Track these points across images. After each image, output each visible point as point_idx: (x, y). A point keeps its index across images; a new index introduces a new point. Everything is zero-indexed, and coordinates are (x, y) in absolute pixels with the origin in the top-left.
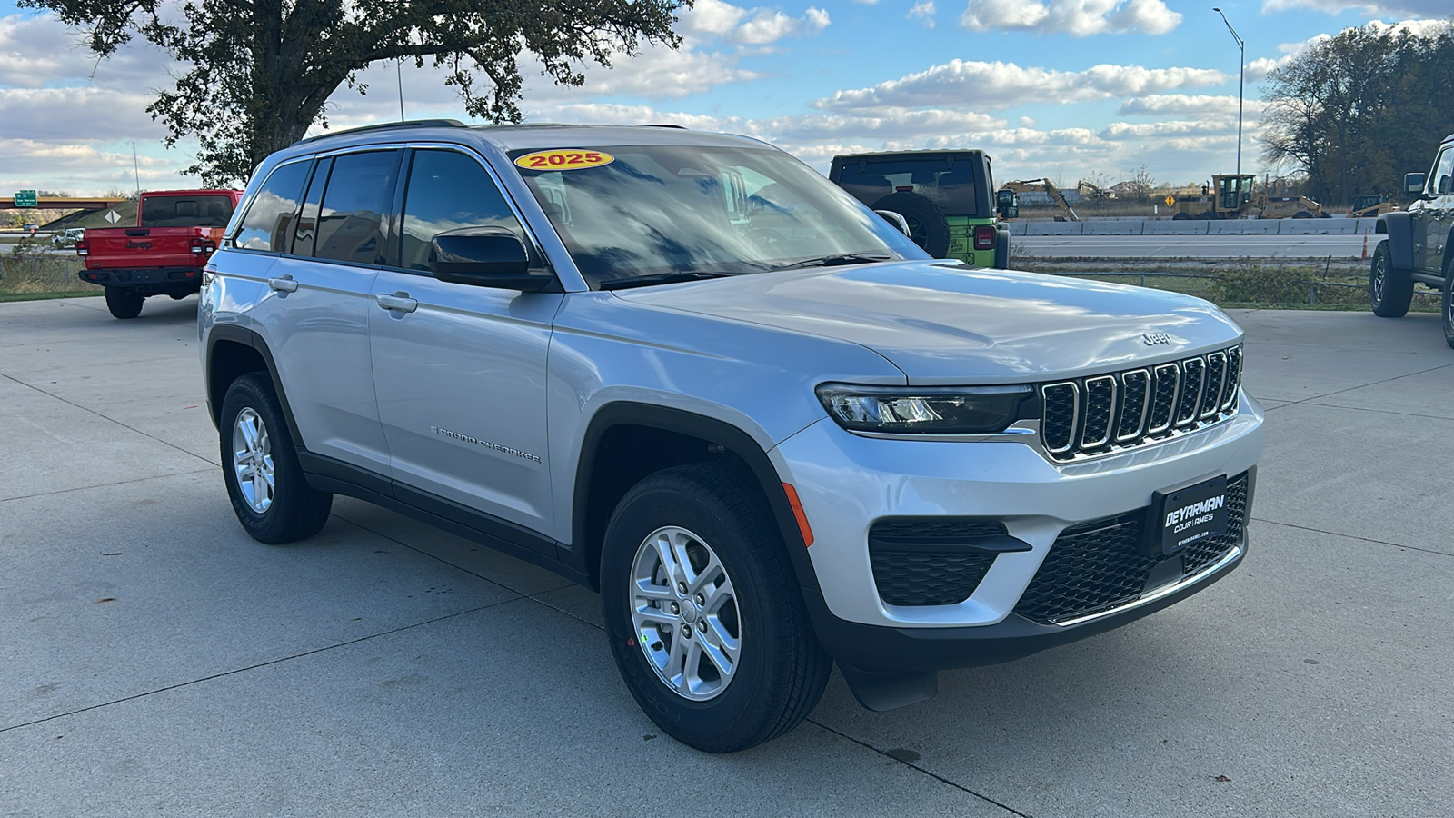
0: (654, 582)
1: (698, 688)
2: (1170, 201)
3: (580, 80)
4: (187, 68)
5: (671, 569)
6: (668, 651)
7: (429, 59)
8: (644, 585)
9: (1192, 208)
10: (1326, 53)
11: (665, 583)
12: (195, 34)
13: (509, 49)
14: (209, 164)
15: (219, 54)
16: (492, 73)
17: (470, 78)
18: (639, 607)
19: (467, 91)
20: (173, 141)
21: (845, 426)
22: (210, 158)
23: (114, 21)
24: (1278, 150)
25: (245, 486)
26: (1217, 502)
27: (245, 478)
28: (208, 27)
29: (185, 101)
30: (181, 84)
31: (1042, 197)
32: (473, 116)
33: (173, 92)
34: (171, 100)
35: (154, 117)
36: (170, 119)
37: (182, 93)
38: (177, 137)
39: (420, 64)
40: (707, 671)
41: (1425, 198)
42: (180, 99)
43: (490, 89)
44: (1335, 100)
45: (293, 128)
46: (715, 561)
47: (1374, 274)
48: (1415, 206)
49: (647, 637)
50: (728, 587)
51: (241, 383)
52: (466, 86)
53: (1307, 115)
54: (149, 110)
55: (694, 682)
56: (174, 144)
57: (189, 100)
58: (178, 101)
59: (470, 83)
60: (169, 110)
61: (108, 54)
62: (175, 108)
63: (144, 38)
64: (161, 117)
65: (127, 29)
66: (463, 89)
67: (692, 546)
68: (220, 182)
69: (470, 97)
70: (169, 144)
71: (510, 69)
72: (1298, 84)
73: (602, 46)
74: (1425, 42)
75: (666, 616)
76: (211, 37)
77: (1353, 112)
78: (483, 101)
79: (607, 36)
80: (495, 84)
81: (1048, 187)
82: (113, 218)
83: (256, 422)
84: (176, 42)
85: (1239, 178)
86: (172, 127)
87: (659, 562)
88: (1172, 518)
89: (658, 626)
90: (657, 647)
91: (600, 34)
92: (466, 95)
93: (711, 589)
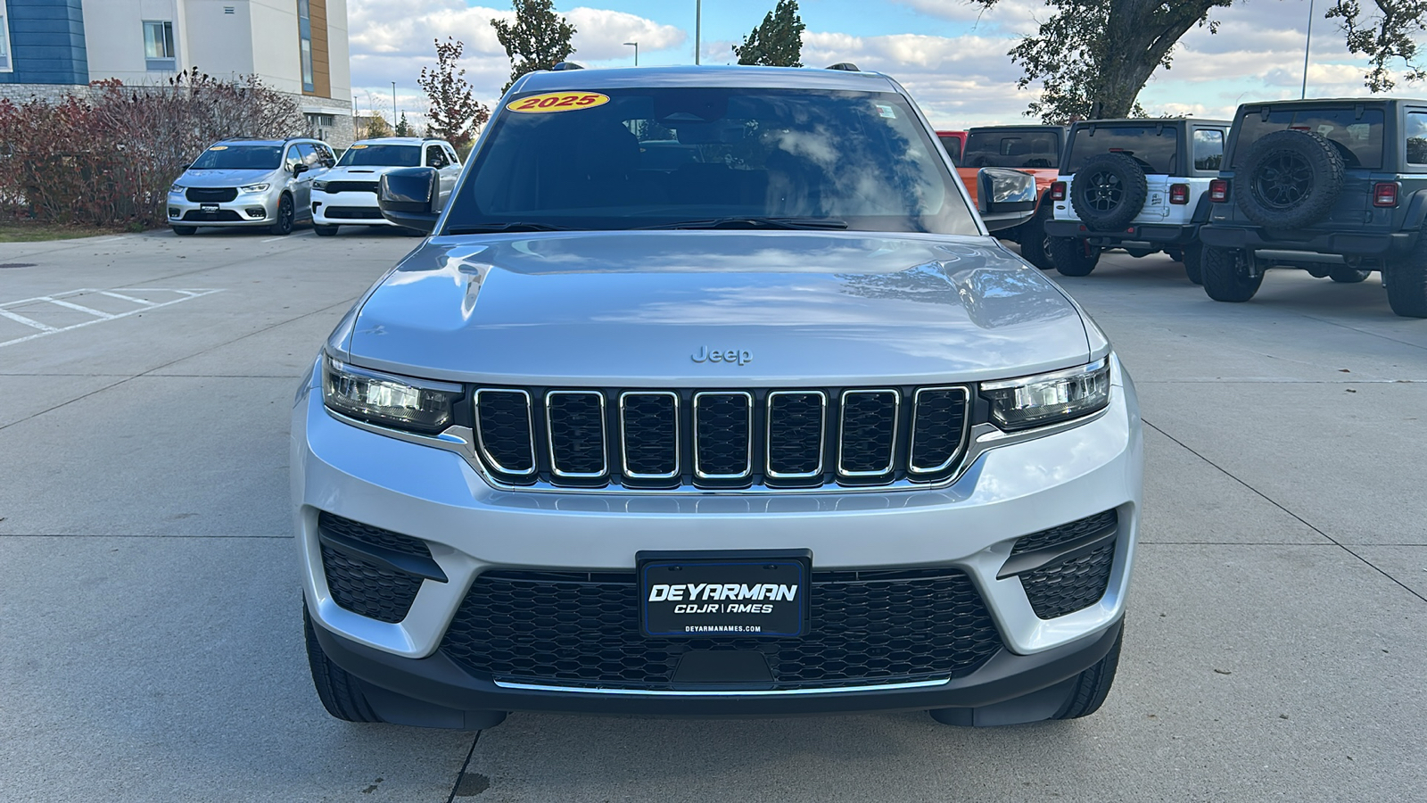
4: (1053, 11)
14: (1051, 107)
17: (1356, 8)
19: (1350, 23)
20: (1027, 83)
22: (1051, 100)
26: (780, 592)
29: (1045, 44)
30: (1044, 29)
32: (1355, 51)
33: (1035, 37)
34: (1033, 43)
35: (1013, 60)
36: (1027, 61)
37: (1043, 37)
38: (1030, 79)
42: (1040, 43)
43: (1378, 19)
45: (1139, 69)
52: (1349, 18)
54: (1010, 53)
56: (1026, 85)
57: (1048, 43)
58: (1038, 45)
59: (1356, 14)
60: (1029, 54)
61: (992, 6)
62: (1034, 52)
64: (1020, 60)
66: (1346, 22)
69: (1354, 30)
70: (1022, 85)
78: (1368, 34)
80: (1384, 15)
86: (1028, 70)
92: (1349, 28)
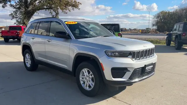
0: (83, 75)
1: (89, 89)
2: (140, 31)
3: (67, 13)
4: (15, 10)
5: (85, 74)
6: (85, 84)
7: (47, 10)
8: (81, 76)
9: (143, 32)
10: (159, 13)
11: (84, 76)
12: (16, 5)
13: (57, 9)
15: (19, 8)
16: (55, 12)
17: (52, 13)
18: (81, 78)
21: (108, 56)
22: (17, 22)
23: (5, 4)
24: (153, 25)
25: (27, 64)
26: (152, 66)
27: (27, 63)
28: (18, 5)
30: (14, 12)
31: (125, 30)
33: (13, 13)
35: (10, 16)
39: (46, 10)
40: (90, 87)
41: (173, 31)
43: (55, 14)
44: (161, 19)
46: (91, 73)
47: (166, 41)
48: (171, 32)
49: (82, 82)
50: (93, 76)
51: (27, 50)
53: (157, 21)
55: (88, 88)
56: (12, 20)
57: (15, 14)
60: (12, 15)
61: (4, 8)
63: (9, 6)
65: (7, 5)
67: (88, 71)
68: (19, 25)
69: (52, 15)
71: (58, 11)
72: (156, 17)
73: (70, 9)
74: (171, 13)
75: (84, 80)
76: (18, 6)
77: (163, 21)
79: (70, 8)
81: (125, 29)
82: (3, 29)
83: (28, 55)
84: (13, 6)
85: (149, 28)
87: (84, 73)
88: (147, 68)
89: (83, 81)
90: (83, 84)
91: (69, 8)
93: (90, 76)
